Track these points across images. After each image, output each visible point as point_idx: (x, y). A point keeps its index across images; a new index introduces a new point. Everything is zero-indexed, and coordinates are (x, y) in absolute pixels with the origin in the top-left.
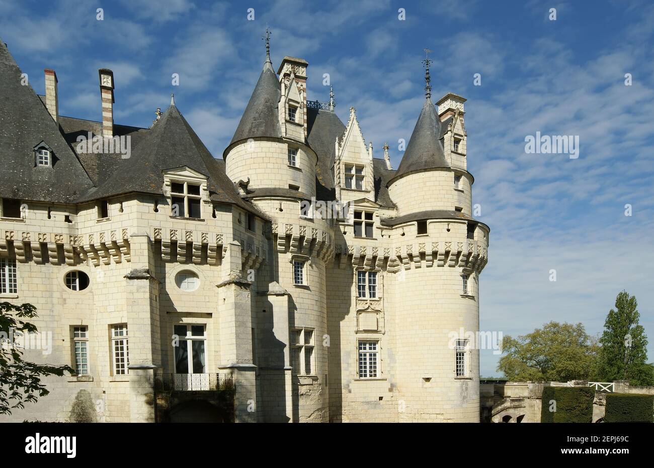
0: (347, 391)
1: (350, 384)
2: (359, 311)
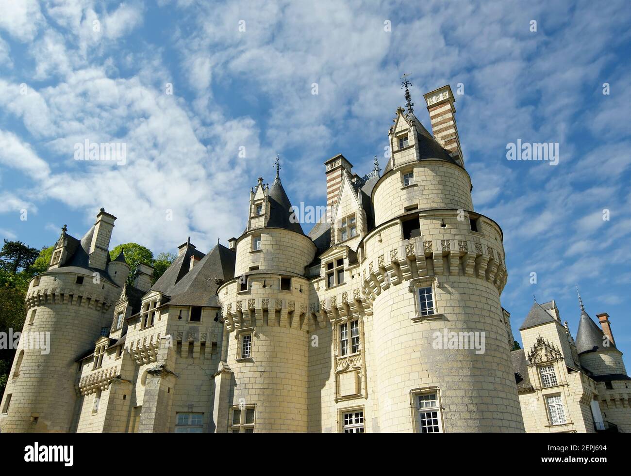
2: (338, 374)
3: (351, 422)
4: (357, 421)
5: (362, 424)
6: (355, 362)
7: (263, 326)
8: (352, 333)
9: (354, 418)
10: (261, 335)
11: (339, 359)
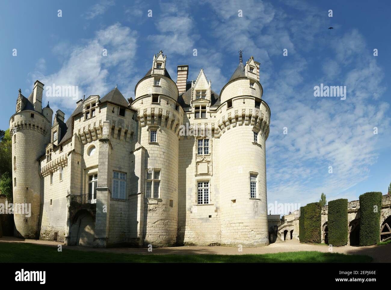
0: (190, 212)
1: (192, 208)
2: (198, 163)
3: (202, 186)
4: (205, 186)
5: (207, 187)
6: (207, 159)
7: (163, 127)
8: (205, 145)
9: (203, 184)
10: (163, 131)
11: (198, 156)
